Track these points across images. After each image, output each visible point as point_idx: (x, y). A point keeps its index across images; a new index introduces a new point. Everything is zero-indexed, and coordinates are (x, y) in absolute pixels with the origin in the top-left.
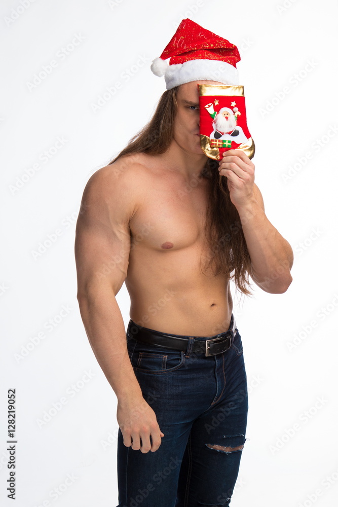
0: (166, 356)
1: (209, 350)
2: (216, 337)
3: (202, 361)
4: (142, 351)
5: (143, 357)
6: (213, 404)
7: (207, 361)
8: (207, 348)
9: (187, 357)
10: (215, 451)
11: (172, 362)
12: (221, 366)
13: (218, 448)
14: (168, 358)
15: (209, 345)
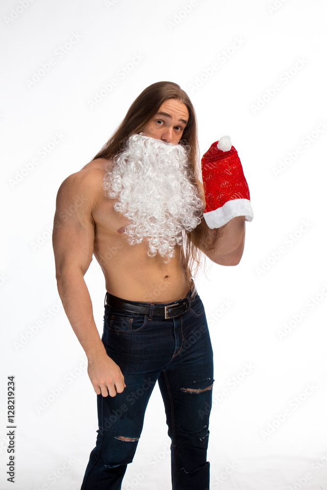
0: (132, 319)
1: (168, 314)
2: (173, 303)
3: (162, 323)
4: (113, 315)
5: (114, 320)
6: (173, 356)
7: (166, 323)
8: (166, 312)
9: (149, 320)
10: (188, 393)
11: (136, 324)
12: (179, 326)
13: (191, 390)
14: (133, 321)
15: (167, 310)
